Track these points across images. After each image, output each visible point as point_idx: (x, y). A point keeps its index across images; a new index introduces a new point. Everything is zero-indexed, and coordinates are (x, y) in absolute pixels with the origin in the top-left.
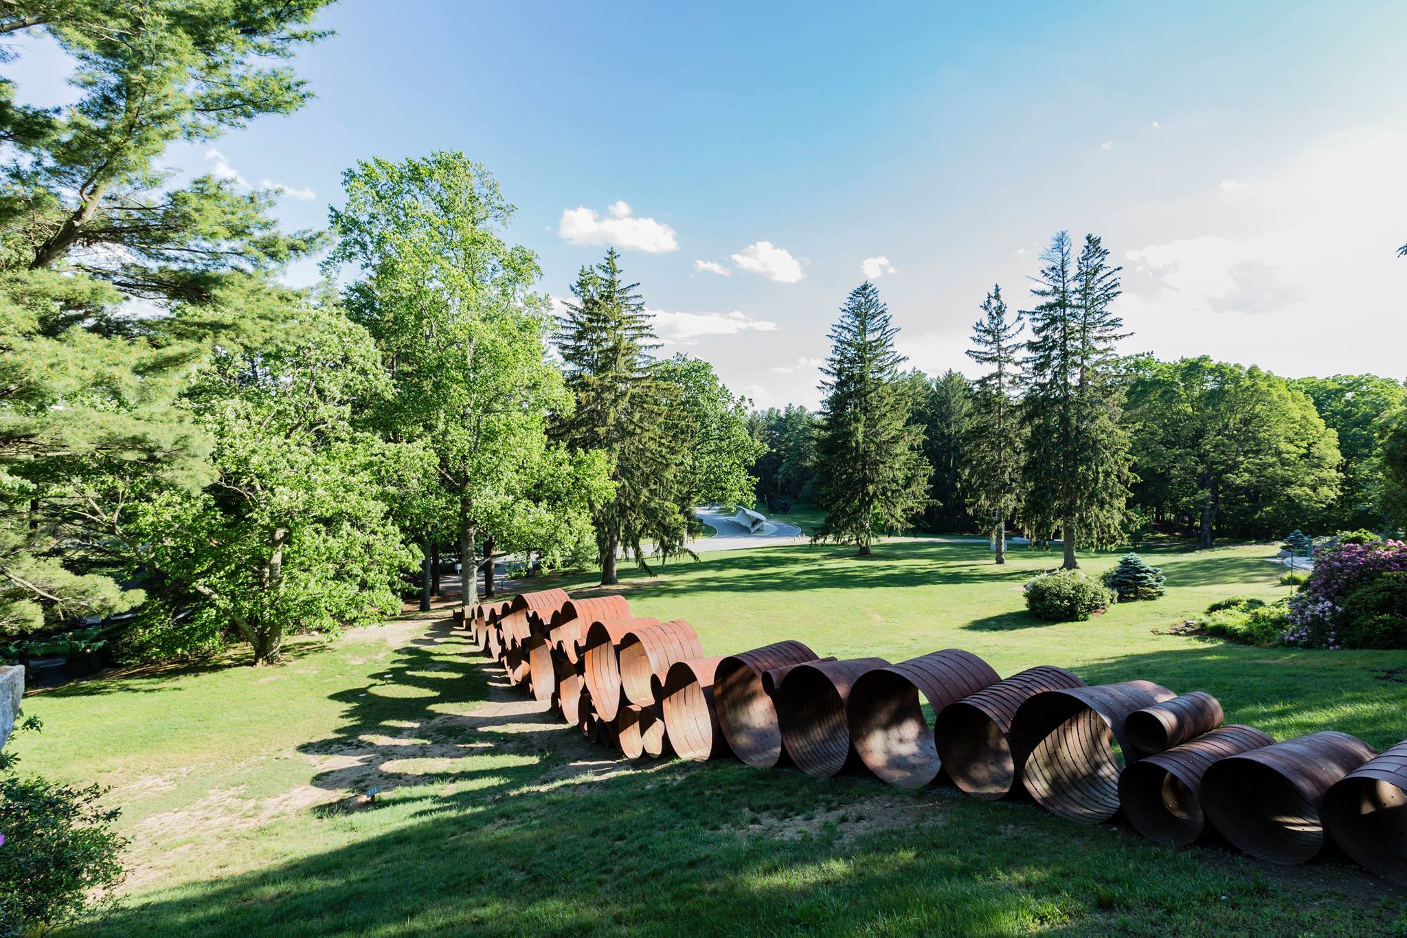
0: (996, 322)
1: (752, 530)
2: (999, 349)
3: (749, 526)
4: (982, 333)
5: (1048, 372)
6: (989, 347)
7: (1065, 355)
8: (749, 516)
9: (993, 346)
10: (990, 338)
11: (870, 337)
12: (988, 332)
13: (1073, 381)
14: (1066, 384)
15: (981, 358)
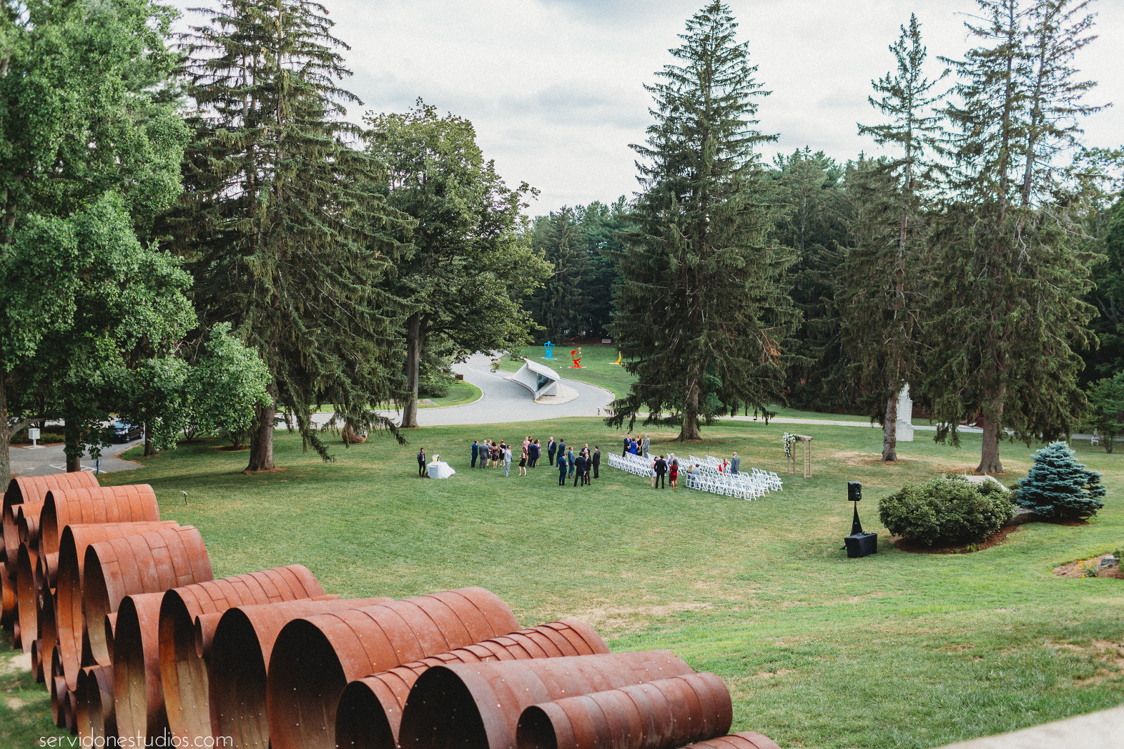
0: (908, 76)
1: (537, 396)
2: (911, 120)
3: (534, 387)
4: (887, 94)
5: (979, 161)
6: (894, 116)
7: (1007, 132)
8: (533, 372)
9: (900, 115)
10: (896, 102)
11: (717, 92)
12: (896, 91)
13: (1016, 175)
14: (1005, 180)
15: (885, 134)
